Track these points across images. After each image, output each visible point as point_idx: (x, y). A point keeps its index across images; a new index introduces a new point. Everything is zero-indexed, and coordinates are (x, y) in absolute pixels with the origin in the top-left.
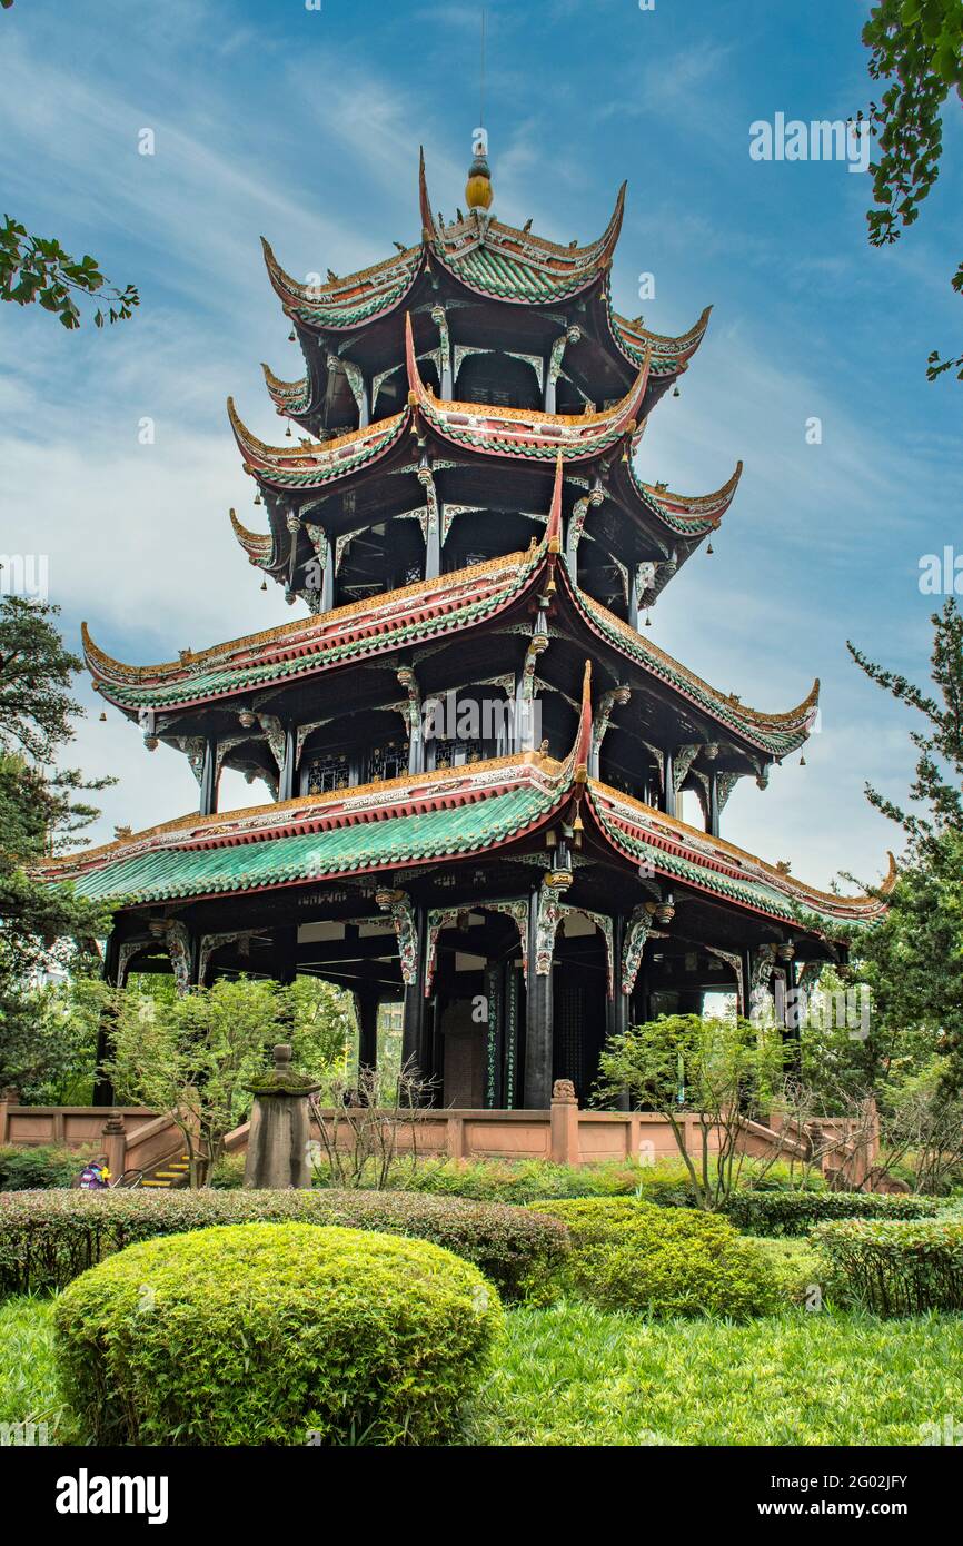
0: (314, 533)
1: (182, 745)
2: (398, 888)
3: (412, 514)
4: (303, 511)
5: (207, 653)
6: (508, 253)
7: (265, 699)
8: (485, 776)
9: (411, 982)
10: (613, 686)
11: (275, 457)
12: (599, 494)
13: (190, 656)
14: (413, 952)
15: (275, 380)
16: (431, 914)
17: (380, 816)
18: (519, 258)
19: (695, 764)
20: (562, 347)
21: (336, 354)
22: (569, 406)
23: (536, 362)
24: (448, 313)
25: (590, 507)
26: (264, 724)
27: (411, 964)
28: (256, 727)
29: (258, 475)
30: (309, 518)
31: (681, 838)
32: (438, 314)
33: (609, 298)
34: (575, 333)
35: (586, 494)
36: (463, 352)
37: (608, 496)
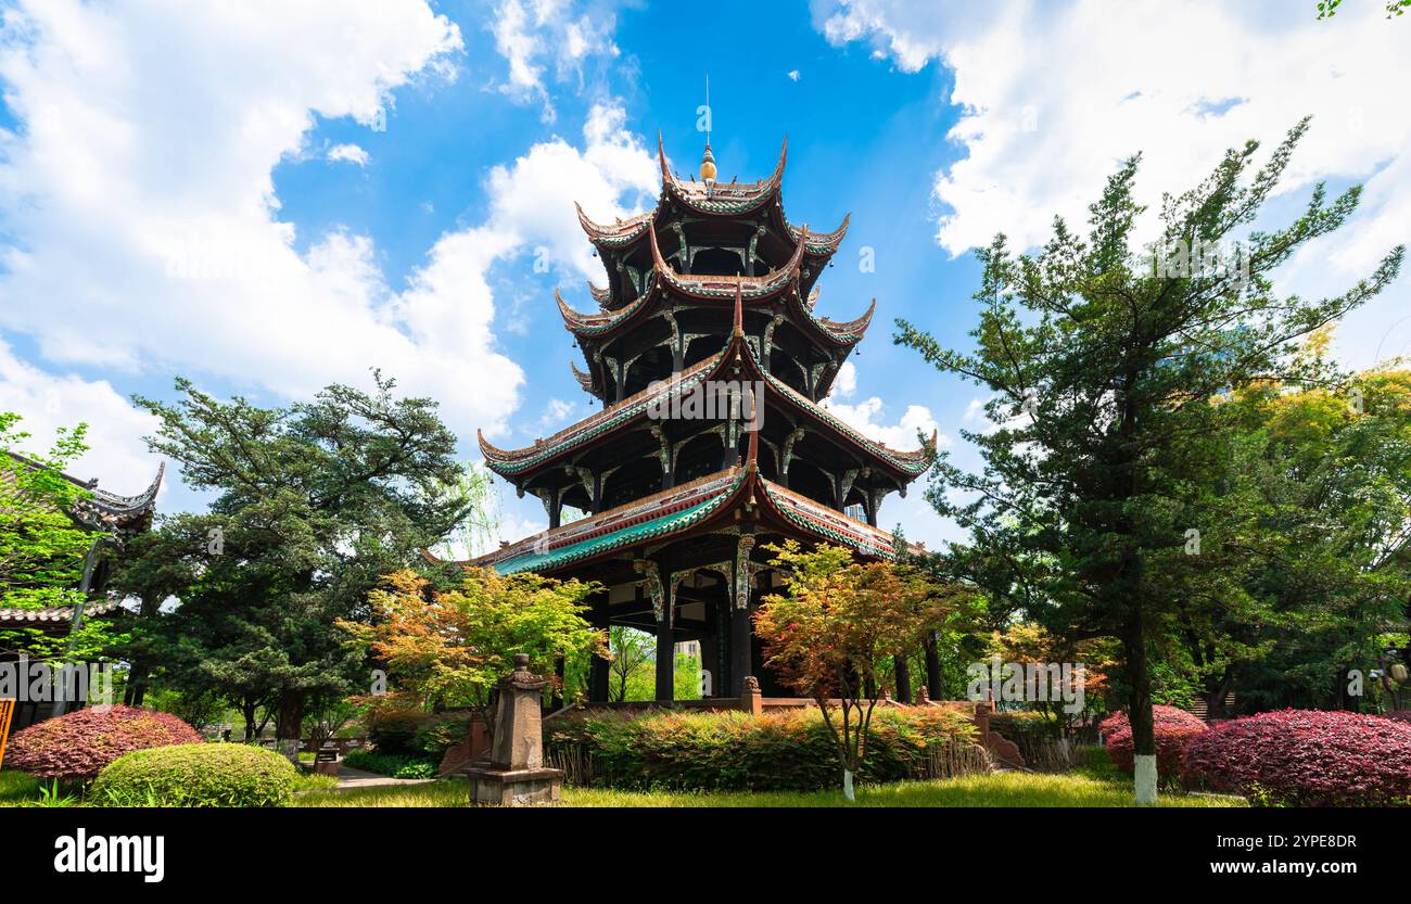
0: (609, 361)
1: (538, 493)
2: (649, 558)
3: (666, 343)
4: (602, 348)
5: (551, 439)
6: (724, 198)
7: (579, 456)
8: (705, 486)
9: (660, 619)
10: (792, 430)
11: (585, 320)
12: (780, 319)
13: (541, 442)
14: (661, 600)
15: (595, 289)
16: (673, 575)
17: (644, 519)
18: (730, 198)
19: (856, 482)
20: (756, 240)
21: (621, 261)
22: (760, 271)
23: (740, 252)
24: (683, 227)
25: (776, 327)
26: (580, 473)
27: (660, 608)
28: (576, 474)
29: (573, 330)
30: (607, 353)
31: (847, 526)
32: (677, 226)
33: (782, 207)
34: (762, 230)
35: (772, 319)
36: (695, 250)
37: (787, 320)
